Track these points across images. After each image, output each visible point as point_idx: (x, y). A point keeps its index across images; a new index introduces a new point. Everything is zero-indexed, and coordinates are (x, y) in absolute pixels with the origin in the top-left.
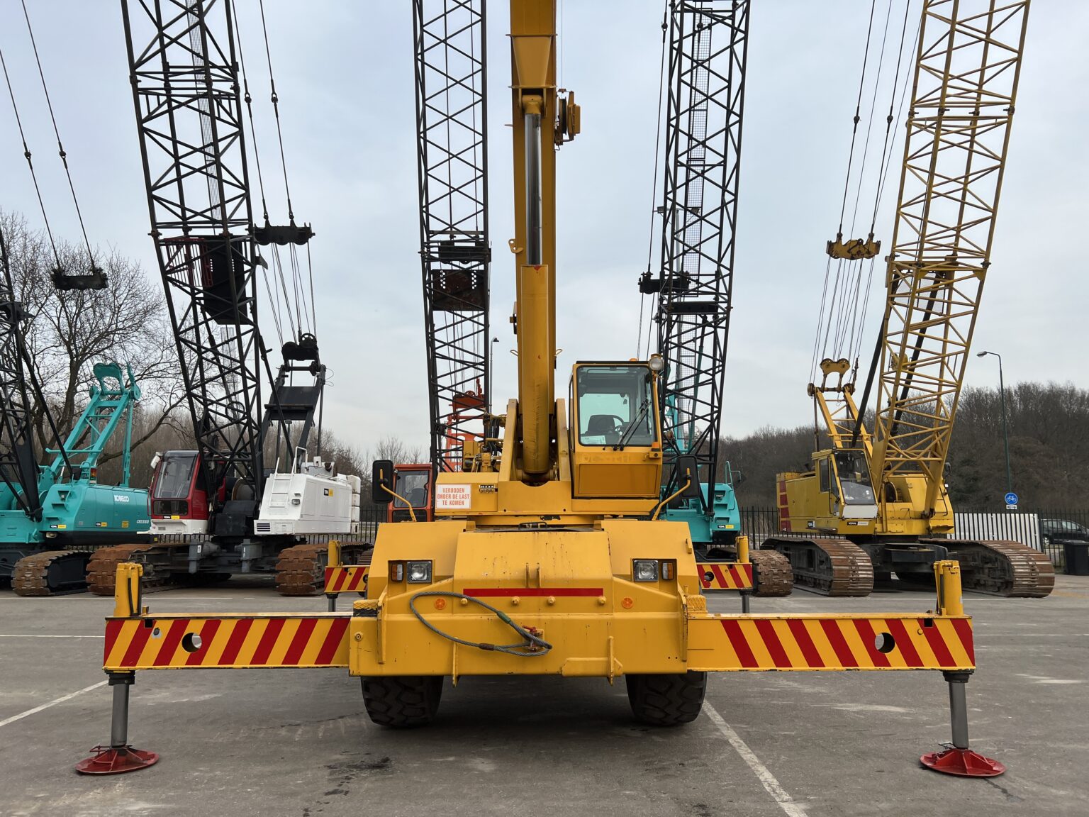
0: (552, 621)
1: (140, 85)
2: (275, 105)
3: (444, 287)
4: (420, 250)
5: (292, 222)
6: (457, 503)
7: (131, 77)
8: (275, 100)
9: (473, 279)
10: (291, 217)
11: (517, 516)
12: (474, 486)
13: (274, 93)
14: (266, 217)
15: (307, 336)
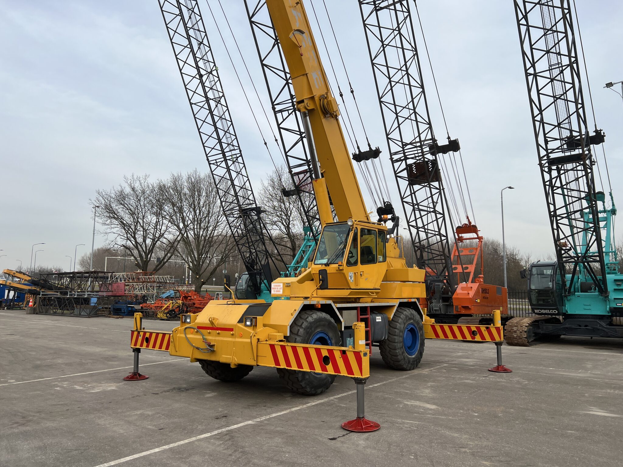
0: (218, 340)
1: (276, 110)
2: (353, 94)
3: (415, 172)
4: (390, 158)
5: (370, 148)
6: (278, 291)
7: (272, 107)
8: (352, 92)
9: (429, 165)
10: (369, 145)
11: (296, 297)
12: (284, 283)
13: (351, 88)
14: (358, 148)
15: (387, 203)
